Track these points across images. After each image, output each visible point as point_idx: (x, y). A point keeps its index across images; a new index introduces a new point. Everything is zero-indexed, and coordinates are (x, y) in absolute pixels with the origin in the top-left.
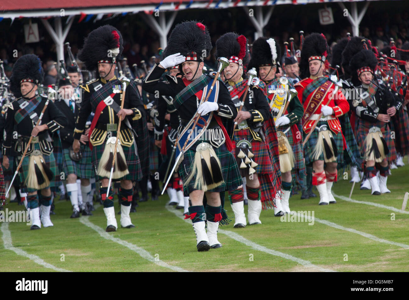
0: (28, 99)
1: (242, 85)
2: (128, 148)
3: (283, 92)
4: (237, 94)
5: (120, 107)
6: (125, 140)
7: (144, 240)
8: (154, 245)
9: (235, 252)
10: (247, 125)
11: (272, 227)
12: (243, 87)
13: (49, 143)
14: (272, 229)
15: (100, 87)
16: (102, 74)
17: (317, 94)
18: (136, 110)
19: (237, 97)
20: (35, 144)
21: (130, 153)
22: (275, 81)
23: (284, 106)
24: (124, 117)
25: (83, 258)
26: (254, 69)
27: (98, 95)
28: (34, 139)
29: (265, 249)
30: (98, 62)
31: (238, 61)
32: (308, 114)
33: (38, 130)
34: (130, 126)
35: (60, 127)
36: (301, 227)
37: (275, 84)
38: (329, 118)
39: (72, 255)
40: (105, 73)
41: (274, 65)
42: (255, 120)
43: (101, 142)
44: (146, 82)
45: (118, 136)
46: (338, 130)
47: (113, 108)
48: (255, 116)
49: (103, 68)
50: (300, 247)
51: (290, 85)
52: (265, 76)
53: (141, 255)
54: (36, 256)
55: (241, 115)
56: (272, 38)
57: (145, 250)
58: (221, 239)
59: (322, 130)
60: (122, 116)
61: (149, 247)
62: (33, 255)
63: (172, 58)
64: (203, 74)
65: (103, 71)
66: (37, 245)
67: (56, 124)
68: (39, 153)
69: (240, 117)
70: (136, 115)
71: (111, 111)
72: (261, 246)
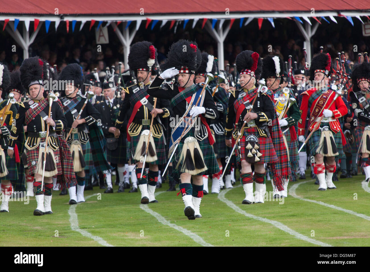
0: (70, 98)
1: (253, 92)
2: (158, 139)
3: (284, 99)
4: (249, 99)
5: (153, 106)
6: (156, 133)
7: (197, 227)
8: (207, 231)
9: (279, 240)
10: (255, 124)
11: (314, 218)
12: (253, 94)
13: (86, 134)
14: (314, 220)
15: (137, 90)
16: (140, 80)
17: (320, 101)
18: (166, 110)
19: (248, 101)
20: (75, 134)
21: (159, 143)
22: (278, 90)
23: (284, 111)
24: (156, 115)
25: (142, 241)
26: (264, 79)
27: (136, 96)
28: (74, 130)
29: (307, 239)
30: (138, 70)
31: (250, 73)
32: (314, 117)
33: (78, 123)
34: (160, 122)
35: (95, 121)
36: (340, 220)
37: (279, 93)
38: (330, 120)
39: (132, 237)
40: (143, 79)
41: (277, 78)
42: (260, 120)
43: (137, 134)
44: (149, 88)
45: (151, 130)
46: (338, 130)
47: (147, 107)
48: (261, 117)
49: (141, 75)
50: (338, 237)
51: (290, 94)
52: (270, 86)
53: (195, 240)
54: (100, 238)
55: (249, 116)
56: (277, 56)
57: (199, 235)
58: (267, 228)
59: (324, 130)
60: (154, 114)
61: (201, 233)
62: (97, 237)
63: (169, 71)
64: (194, 84)
65: (141, 77)
66: (101, 228)
67: (92, 118)
68: (78, 143)
69: (248, 117)
70: (166, 114)
71: (146, 109)
72: (304, 235)
